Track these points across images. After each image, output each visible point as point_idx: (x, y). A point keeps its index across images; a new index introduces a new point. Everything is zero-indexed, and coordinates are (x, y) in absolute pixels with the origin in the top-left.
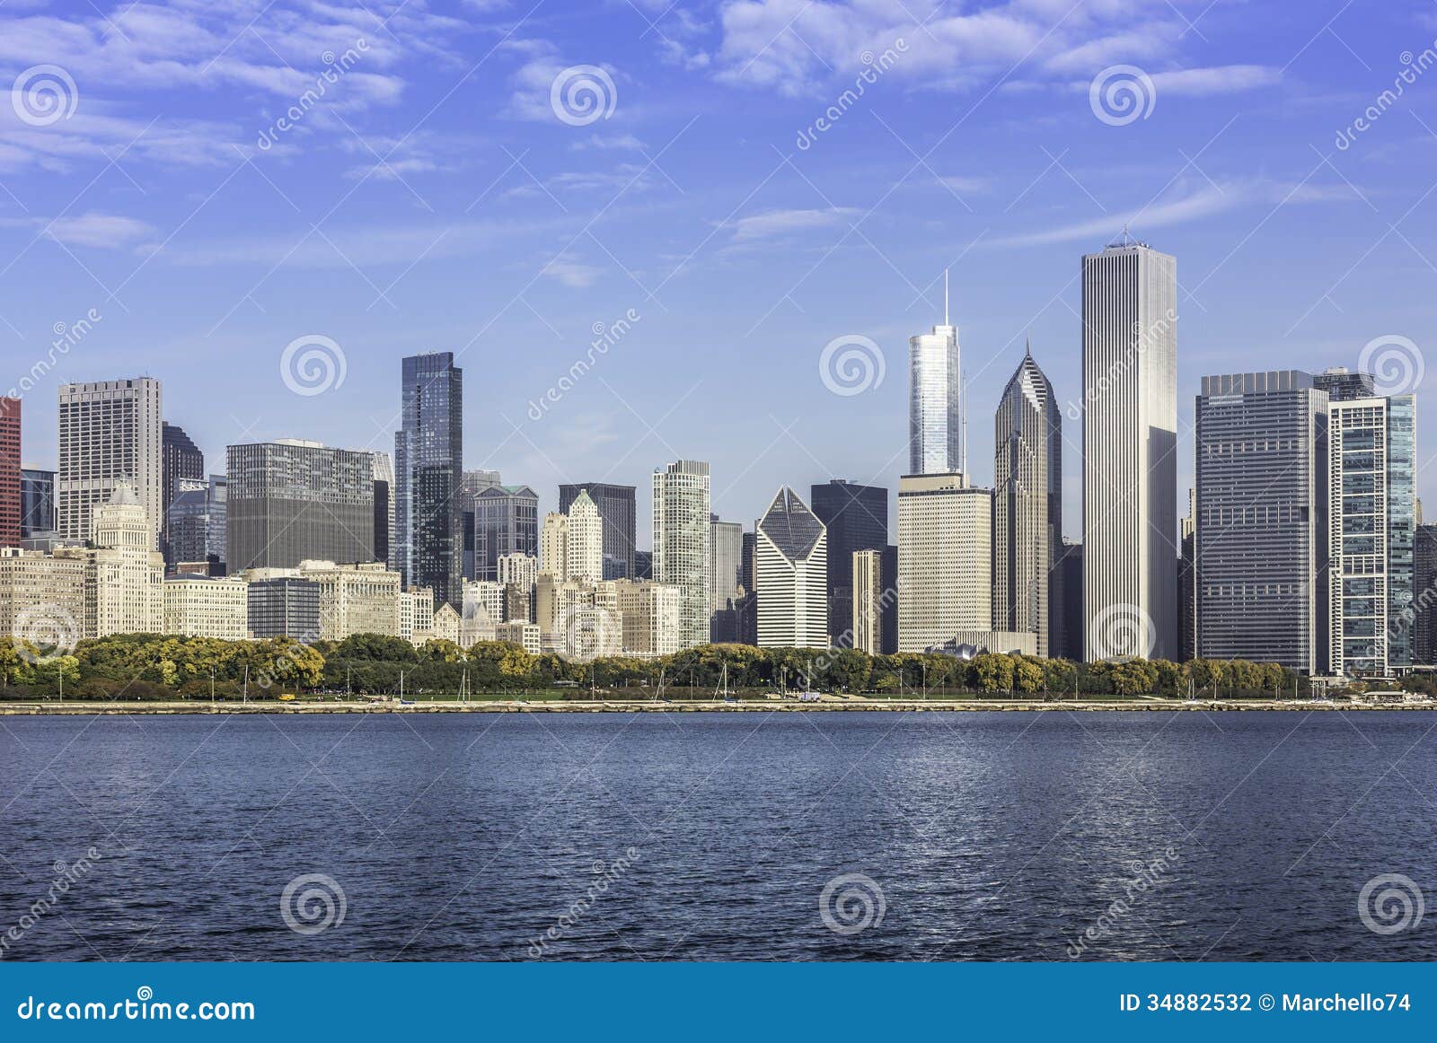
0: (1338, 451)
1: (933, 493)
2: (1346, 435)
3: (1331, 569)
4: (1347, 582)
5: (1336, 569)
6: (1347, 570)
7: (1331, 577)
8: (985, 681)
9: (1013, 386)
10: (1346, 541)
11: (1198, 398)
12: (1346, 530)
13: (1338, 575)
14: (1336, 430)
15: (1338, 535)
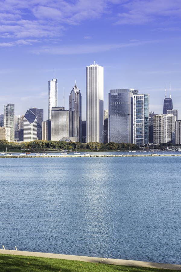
0: (135, 104)
1: (58, 111)
2: (136, 101)
4: (136, 128)
6: (137, 126)
7: (134, 127)
8: (90, 147)
9: (73, 90)
10: (136, 121)
11: (109, 94)
12: (136, 119)
13: (135, 127)
14: (135, 100)
15: (135, 120)
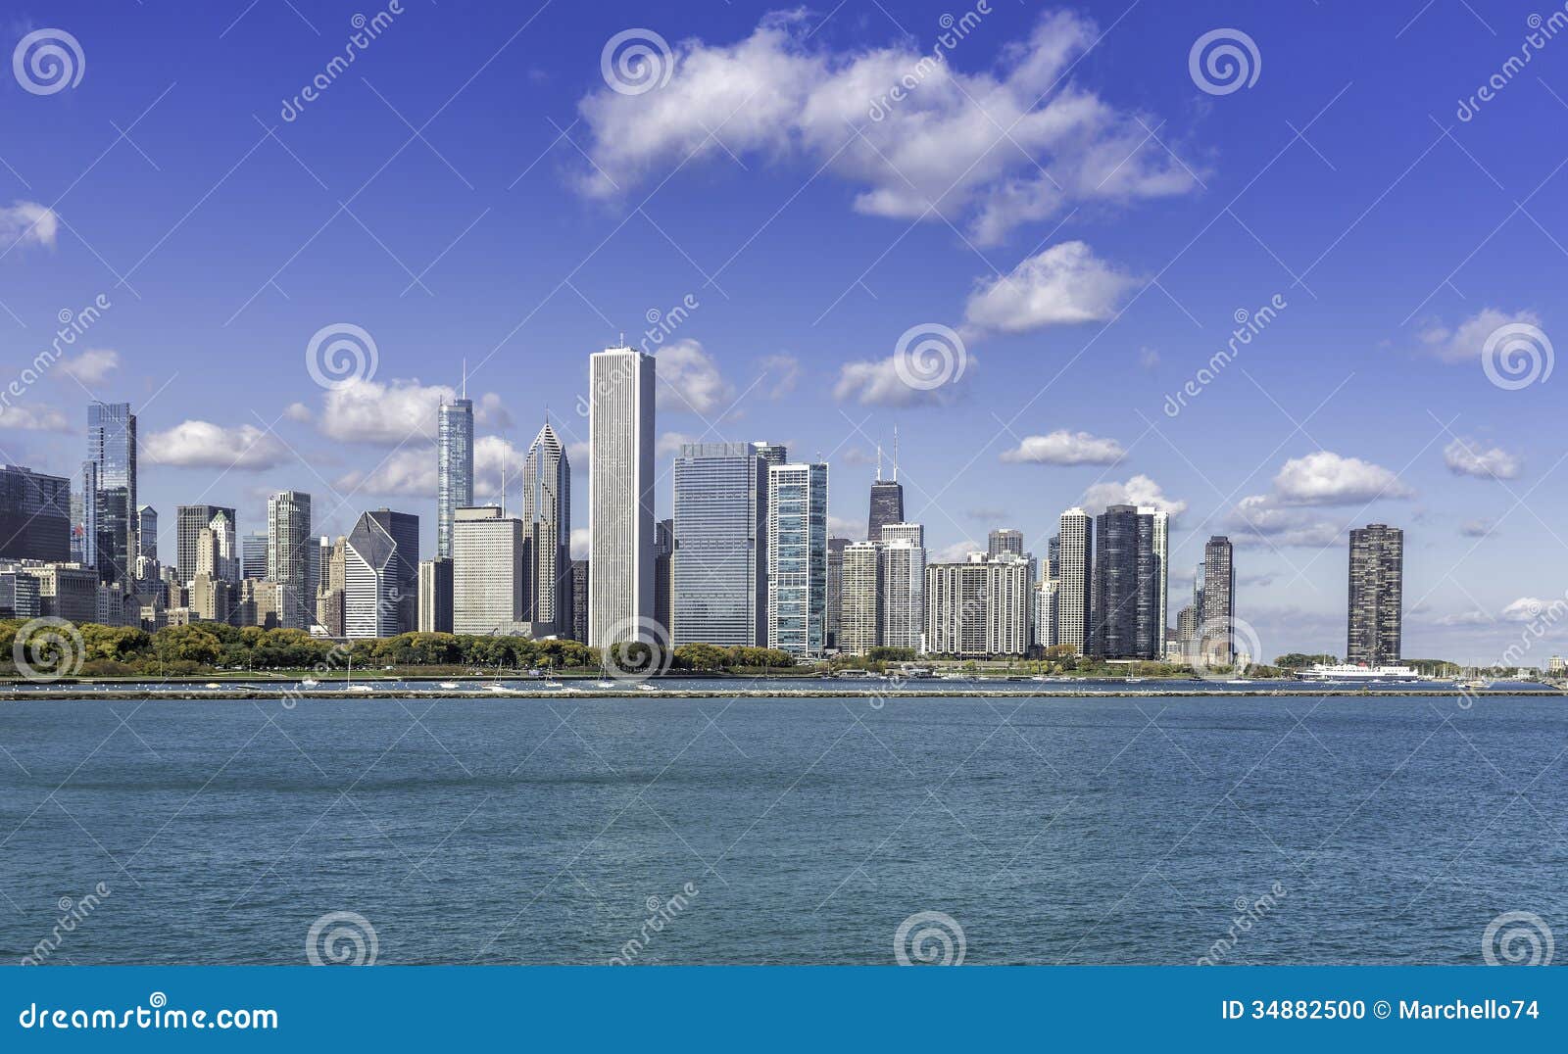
0: (774, 500)
1: (480, 521)
2: (781, 489)
3: (769, 583)
4: (780, 592)
5: (773, 582)
6: (781, 583)
7: (769, 588)
10: (780, 563)
12: (780, 556)
13: (773, 587)
14: (775, 485)
15: (773, 560)
